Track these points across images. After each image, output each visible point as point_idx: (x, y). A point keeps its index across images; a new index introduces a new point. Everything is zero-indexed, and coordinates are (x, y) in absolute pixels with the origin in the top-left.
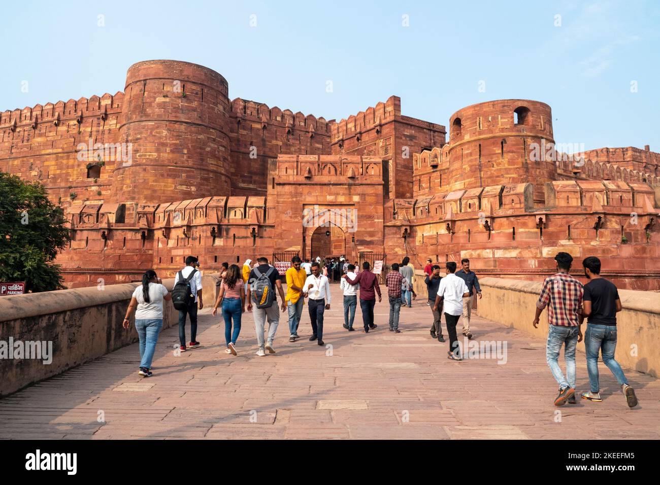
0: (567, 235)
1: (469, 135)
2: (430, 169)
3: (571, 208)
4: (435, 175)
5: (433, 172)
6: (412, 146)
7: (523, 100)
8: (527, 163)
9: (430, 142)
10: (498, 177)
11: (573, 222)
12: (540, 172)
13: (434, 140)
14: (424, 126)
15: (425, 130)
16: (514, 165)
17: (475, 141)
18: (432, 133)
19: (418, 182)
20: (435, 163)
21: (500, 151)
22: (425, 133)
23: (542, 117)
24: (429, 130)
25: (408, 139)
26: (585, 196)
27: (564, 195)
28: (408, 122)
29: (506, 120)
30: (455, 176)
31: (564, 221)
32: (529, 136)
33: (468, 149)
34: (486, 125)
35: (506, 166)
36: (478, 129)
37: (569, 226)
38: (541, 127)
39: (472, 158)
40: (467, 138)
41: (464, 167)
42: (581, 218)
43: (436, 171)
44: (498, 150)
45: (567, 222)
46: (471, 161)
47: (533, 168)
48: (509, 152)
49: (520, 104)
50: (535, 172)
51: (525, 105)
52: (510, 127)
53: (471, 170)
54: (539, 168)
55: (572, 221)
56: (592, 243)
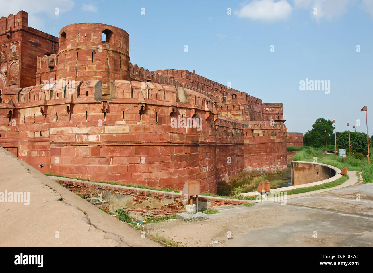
0: (122, 117)
1: (70, 45)
2: (49, 70)
3: (125, 99)
4: (52, 73)
5: (51, 71)
6: (37, 51)
7: (109, 26)
8: (108, 69)
9: (51, 50)
10: (88, 76)
11: (126, 109)
12: (117, 76)
13: (54, 49)
14: (48, 38)
15: (48, 41)
16: (100, 70)
17: (74, 49)
18: (53, 44)
19: (40, 78)
20: (52, 65)
21: (91, 59)
22: (48, 43)
23: (121, 39)
24: (51, 41)
25: (33, 45)
26: (135, 92)
27: (121, 90)
28: (34, 33)
29: (97, 38)
30: (59, 74)
31: (121, 108)
32: (111, 50)
33: (69, 55)
34: (83, 39)
35: (95, 70)
36: (77, 41)
37: (123, 112)
38: (120, 46)
39: (71, 62)
40: (69, 47)
41: (66, 68)
42: (131, 106)
43: (53, 71)
44: (90, 58)
45: (122, 109)
46: (71, 64)
47: (113, 73)
48: (97, 60)
49: (106, 28)
50: (114, 75)
51: (110, 29)
52: (99, 42)
53: (70, 70)
54: (117, 73)
55: (126, 108)
56: (138, 124)
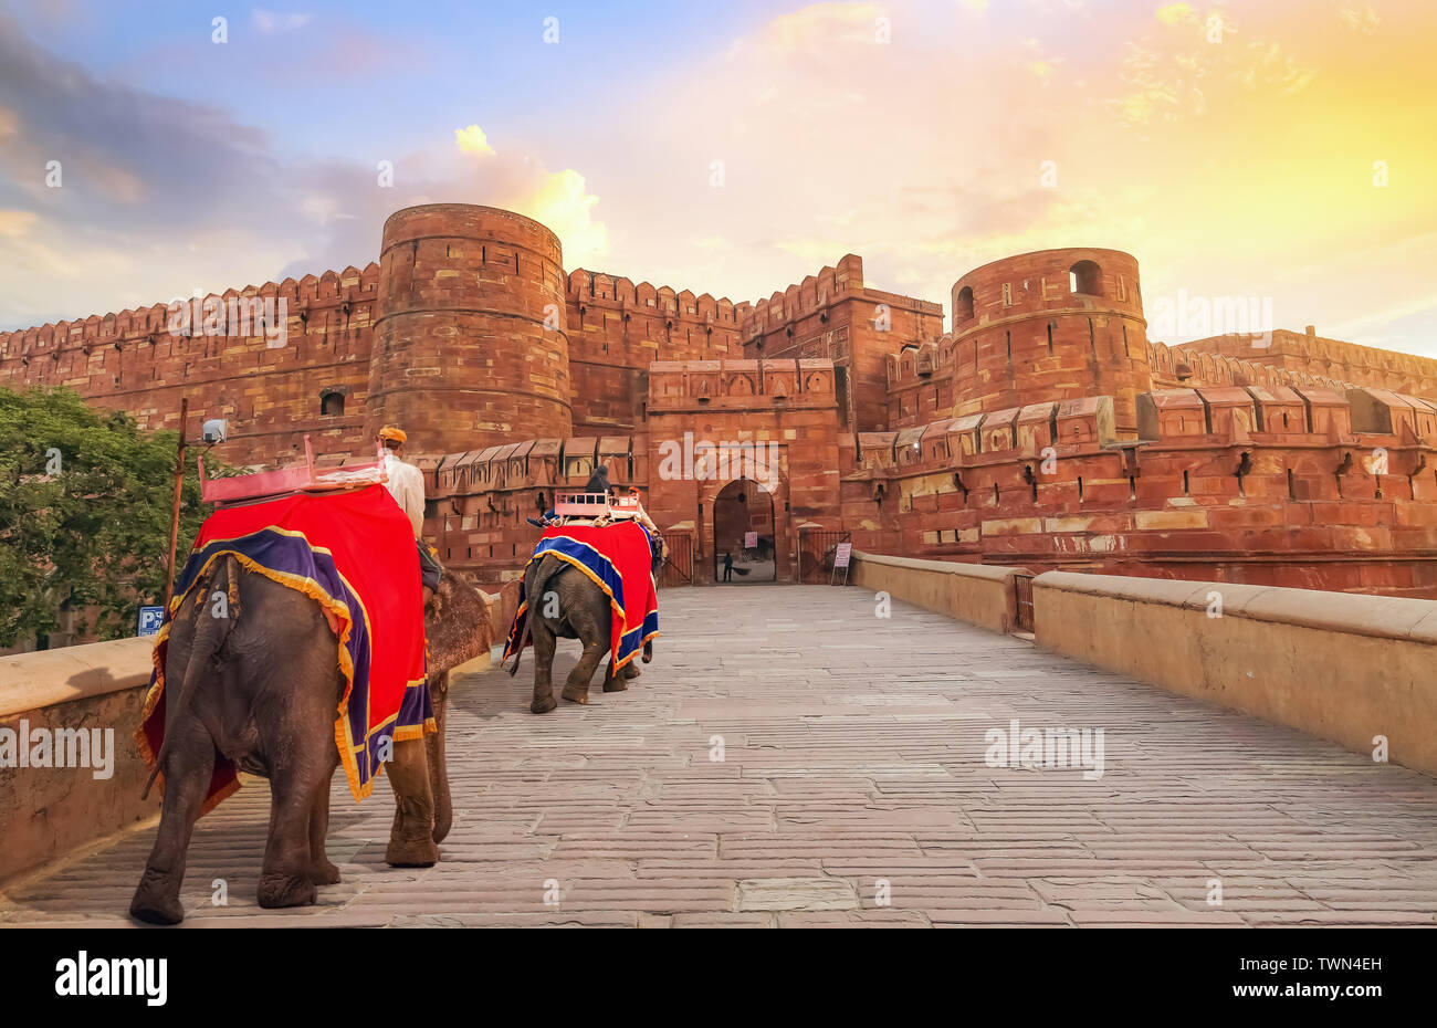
0: (1183, 488)
1: (987, 316)
2: (919, 382)
3: (1185, 440)
4: (927, 390)
5: (924, 385)
6: (885, 341)
7: (1087, 250)
8: (1096, 361)
9: (916, 333)
10: (1043, 388)
11: (1194, 465)
12: (1120, 377)
13: (922, 330)
14: (906, 306)
15: (906, 313)
16: (1073, 367)
17: (999, 326)
18: (919, 317)
19: (897, 404)
20: (925, 369)
21: (1045, 343)
22: (906, 318)
23: (1121, 278)
24: (913, 311)
25: (877, 329)
26: (1215, 416)
27: (1175, 416)
28: (876, 299)
29: (1056, 287)
30: (963, 390)
31: (1175, 464)
32: (1099, 313)
33: (987, 341)
34: (1019, 296)
35: (1059, 368)
36: (1005, 304)
37: (1185, 473)
38: (1121, 297)
39: (995, 356)
40: (984, 321)
41: (980, 373)
42: (1207, 458)
43: (930, 383)
44: (1042, 341)
45: (1182, 465)
46: (992, 362)
47: (1108, 370)
48: (1063, 343)
49: (1080, 257)
50: (1112, 377)
51: (1091, 257)
52: (1064, 298)
53: (992, 378)
54: (1119, 371)
55: (1191, 463)
56: (1232, 503)
